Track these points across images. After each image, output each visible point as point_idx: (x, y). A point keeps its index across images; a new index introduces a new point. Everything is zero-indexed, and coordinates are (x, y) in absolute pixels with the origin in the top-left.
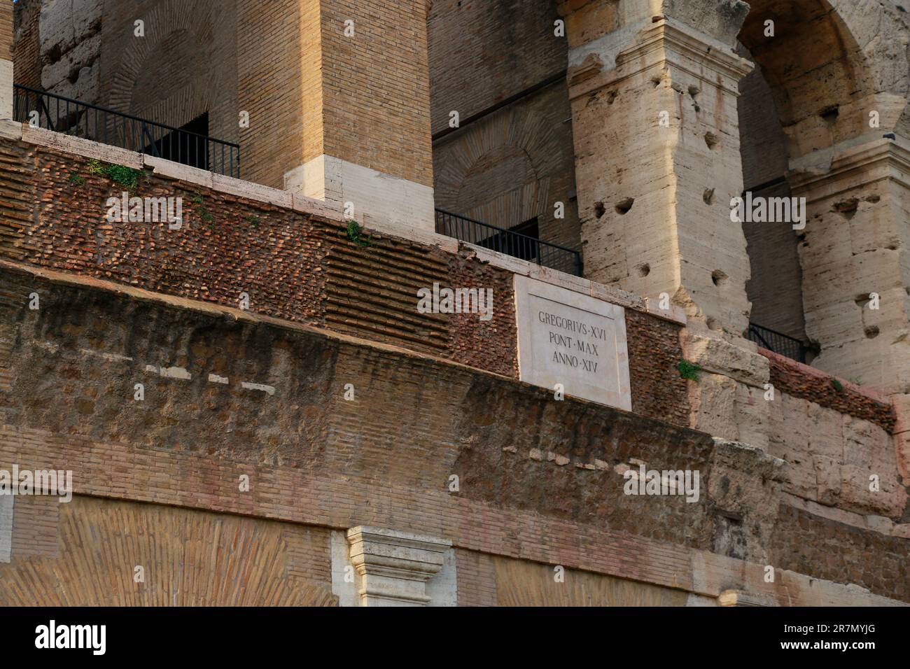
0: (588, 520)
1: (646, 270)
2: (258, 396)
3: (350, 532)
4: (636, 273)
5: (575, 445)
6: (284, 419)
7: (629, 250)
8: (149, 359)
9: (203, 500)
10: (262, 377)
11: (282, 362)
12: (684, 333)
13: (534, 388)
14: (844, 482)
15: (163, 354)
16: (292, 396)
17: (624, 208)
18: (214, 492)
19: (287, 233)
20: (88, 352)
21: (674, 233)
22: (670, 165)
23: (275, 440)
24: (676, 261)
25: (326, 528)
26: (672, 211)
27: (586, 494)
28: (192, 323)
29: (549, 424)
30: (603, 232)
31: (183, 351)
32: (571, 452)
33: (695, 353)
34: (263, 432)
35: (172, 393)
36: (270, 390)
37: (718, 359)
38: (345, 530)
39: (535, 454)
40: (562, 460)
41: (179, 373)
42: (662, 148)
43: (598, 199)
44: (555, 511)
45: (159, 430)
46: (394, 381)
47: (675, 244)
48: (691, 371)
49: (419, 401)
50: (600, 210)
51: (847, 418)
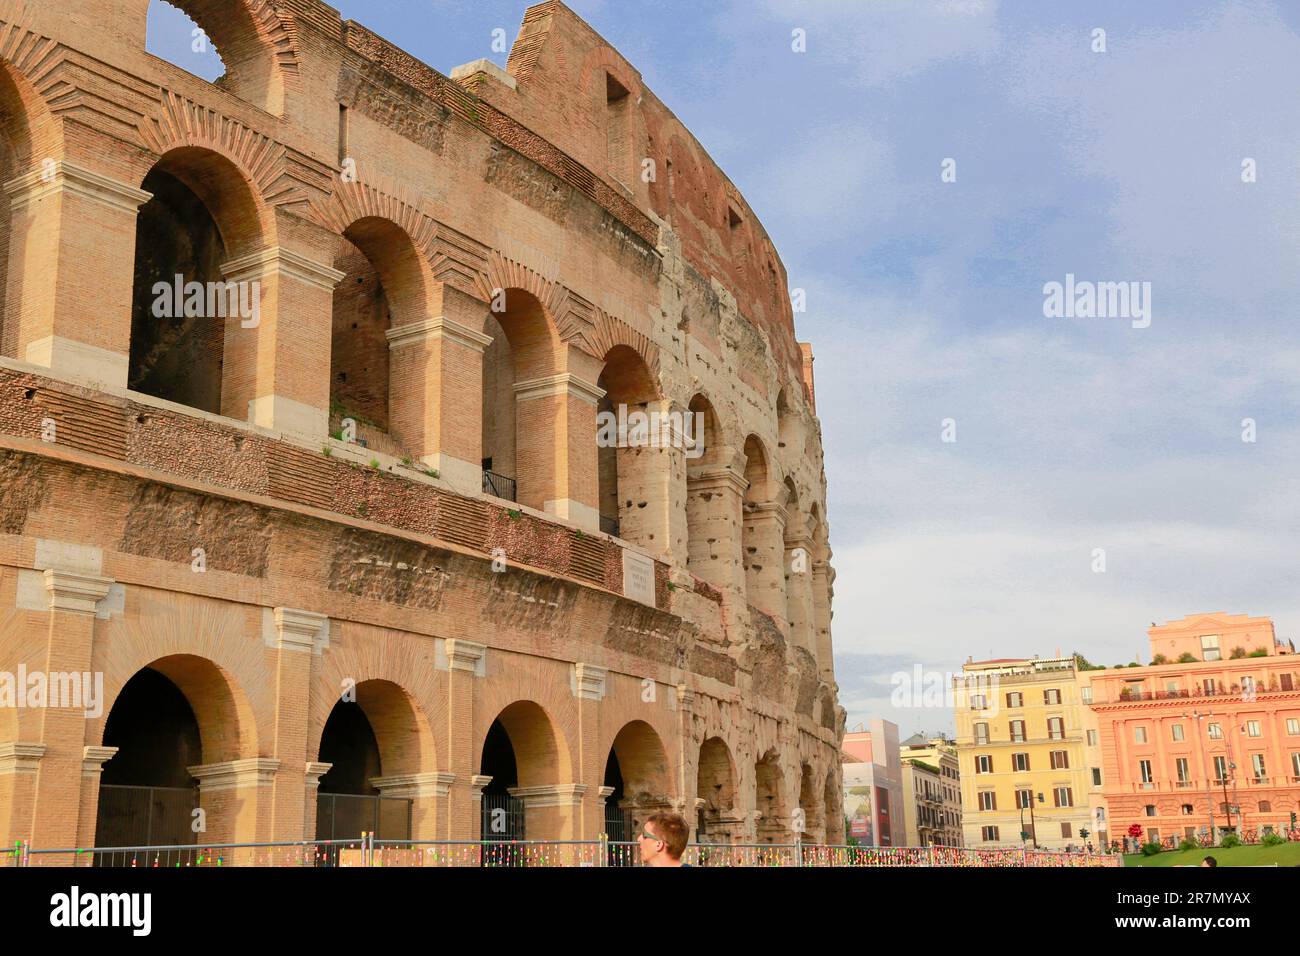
0: (641, 655)
1: (652, 537)
2: (552, 608)
3: (577, 665)
4: (647, 537)
5: (641, 624)
6: (560, 617)
7: (644, 526)
8: (525, 594)
9: (536, 652)
10: (555, 601)
11: (562, 594)
12: (670, 570)
13: (635, 602)
14: (708, 631)
15: (528, 592)
16: (563, 608)
17: (642, 506)
18: (539, 648)
19: (559, 535)
20: (507, 591)
21: (667, 523)
22: (667, 491)
23: (556, 626)
24: (668, 536)
25: (569, 662)
26: (667, 513)
27: (642, 645)
28: (539, 579)
29: (635, 616)
30: (631, 515)
31: (533, 591)
32: (639, 627)
33: (674, 579)
34: (553, 623)
35: (529, 607)
36: (557, 605)
37: (680, 582)
38: (575, 663)
39: (629, 629)
40: (637, 631)
41: (532, 599)
42: (663, 482)
43: (629, 499)
44: (633, 653)
45: (524, 622)
46: (594, 601)
47: (668, 527)
48: (672, 587)
49: (600, 609)
50: (629, 504)
51: (709, 601)
